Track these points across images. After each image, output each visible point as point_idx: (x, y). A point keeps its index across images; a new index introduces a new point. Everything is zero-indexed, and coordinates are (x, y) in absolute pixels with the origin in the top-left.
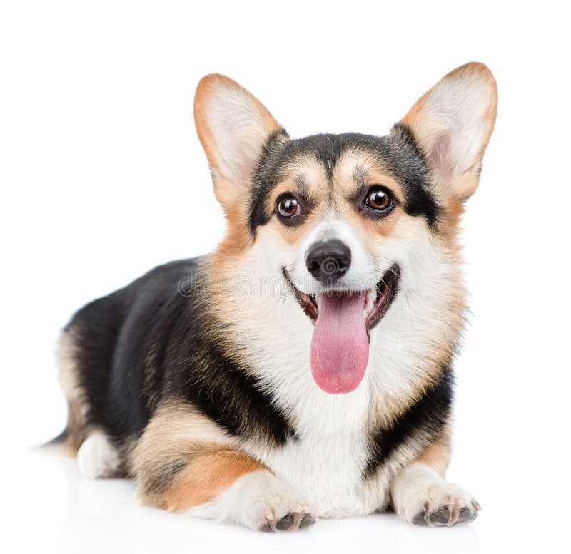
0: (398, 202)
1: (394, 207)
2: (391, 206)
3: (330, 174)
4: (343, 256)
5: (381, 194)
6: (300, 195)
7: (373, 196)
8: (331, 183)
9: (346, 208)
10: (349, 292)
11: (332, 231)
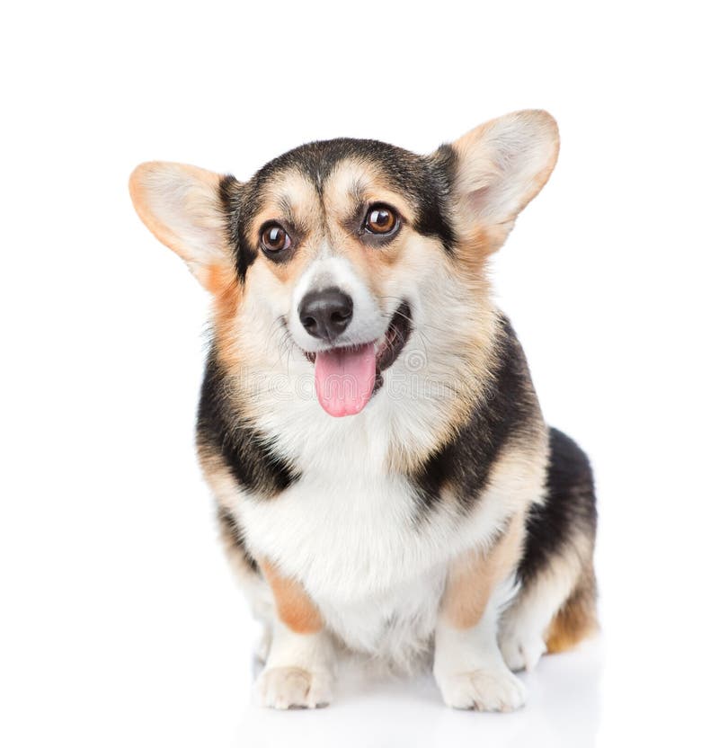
0: (404, 220)
1: (400, 228)
2: (396, 227)
3: (320, 191)
4: (342, 309)
5: (384, 214)
6: (287, 221)
7: (374, 216)
8: (322, 202)
9: (342, 237)
10: (354, 346)
11: (328, 275)
